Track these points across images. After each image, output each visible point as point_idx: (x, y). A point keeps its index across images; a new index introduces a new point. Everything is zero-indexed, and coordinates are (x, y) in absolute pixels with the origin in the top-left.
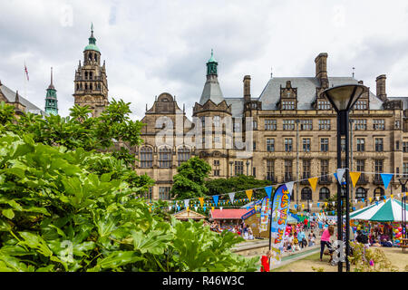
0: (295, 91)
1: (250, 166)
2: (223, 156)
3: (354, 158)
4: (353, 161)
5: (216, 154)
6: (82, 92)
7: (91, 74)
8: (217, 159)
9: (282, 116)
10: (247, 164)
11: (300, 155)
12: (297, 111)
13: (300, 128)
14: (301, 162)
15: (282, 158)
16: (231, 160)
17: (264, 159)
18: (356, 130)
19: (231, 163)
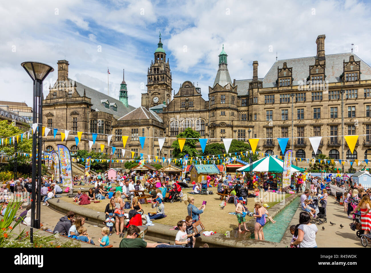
0: (290, 70)
1: (251, 133)
2: (228, 126)
3: (345, 124)
4: (344, 126)
5: (223, 125)
6: (152, 83)
7: (158, 69)
8: (223, 129)
9: (278, 92)
10: (249, 132)
11: (295, 122)
12: (292, 86)
13: (294, 101)
14: (296, 129)
15: (279, 126)
16: (235, 129)
17: (264, 127)
18: (347, 99)
19: (235, 131)
